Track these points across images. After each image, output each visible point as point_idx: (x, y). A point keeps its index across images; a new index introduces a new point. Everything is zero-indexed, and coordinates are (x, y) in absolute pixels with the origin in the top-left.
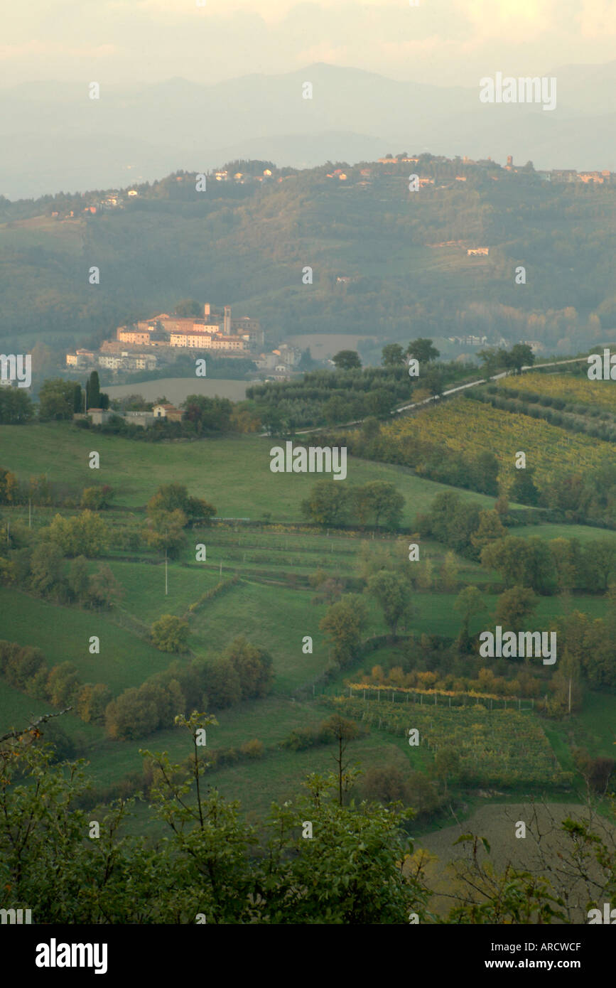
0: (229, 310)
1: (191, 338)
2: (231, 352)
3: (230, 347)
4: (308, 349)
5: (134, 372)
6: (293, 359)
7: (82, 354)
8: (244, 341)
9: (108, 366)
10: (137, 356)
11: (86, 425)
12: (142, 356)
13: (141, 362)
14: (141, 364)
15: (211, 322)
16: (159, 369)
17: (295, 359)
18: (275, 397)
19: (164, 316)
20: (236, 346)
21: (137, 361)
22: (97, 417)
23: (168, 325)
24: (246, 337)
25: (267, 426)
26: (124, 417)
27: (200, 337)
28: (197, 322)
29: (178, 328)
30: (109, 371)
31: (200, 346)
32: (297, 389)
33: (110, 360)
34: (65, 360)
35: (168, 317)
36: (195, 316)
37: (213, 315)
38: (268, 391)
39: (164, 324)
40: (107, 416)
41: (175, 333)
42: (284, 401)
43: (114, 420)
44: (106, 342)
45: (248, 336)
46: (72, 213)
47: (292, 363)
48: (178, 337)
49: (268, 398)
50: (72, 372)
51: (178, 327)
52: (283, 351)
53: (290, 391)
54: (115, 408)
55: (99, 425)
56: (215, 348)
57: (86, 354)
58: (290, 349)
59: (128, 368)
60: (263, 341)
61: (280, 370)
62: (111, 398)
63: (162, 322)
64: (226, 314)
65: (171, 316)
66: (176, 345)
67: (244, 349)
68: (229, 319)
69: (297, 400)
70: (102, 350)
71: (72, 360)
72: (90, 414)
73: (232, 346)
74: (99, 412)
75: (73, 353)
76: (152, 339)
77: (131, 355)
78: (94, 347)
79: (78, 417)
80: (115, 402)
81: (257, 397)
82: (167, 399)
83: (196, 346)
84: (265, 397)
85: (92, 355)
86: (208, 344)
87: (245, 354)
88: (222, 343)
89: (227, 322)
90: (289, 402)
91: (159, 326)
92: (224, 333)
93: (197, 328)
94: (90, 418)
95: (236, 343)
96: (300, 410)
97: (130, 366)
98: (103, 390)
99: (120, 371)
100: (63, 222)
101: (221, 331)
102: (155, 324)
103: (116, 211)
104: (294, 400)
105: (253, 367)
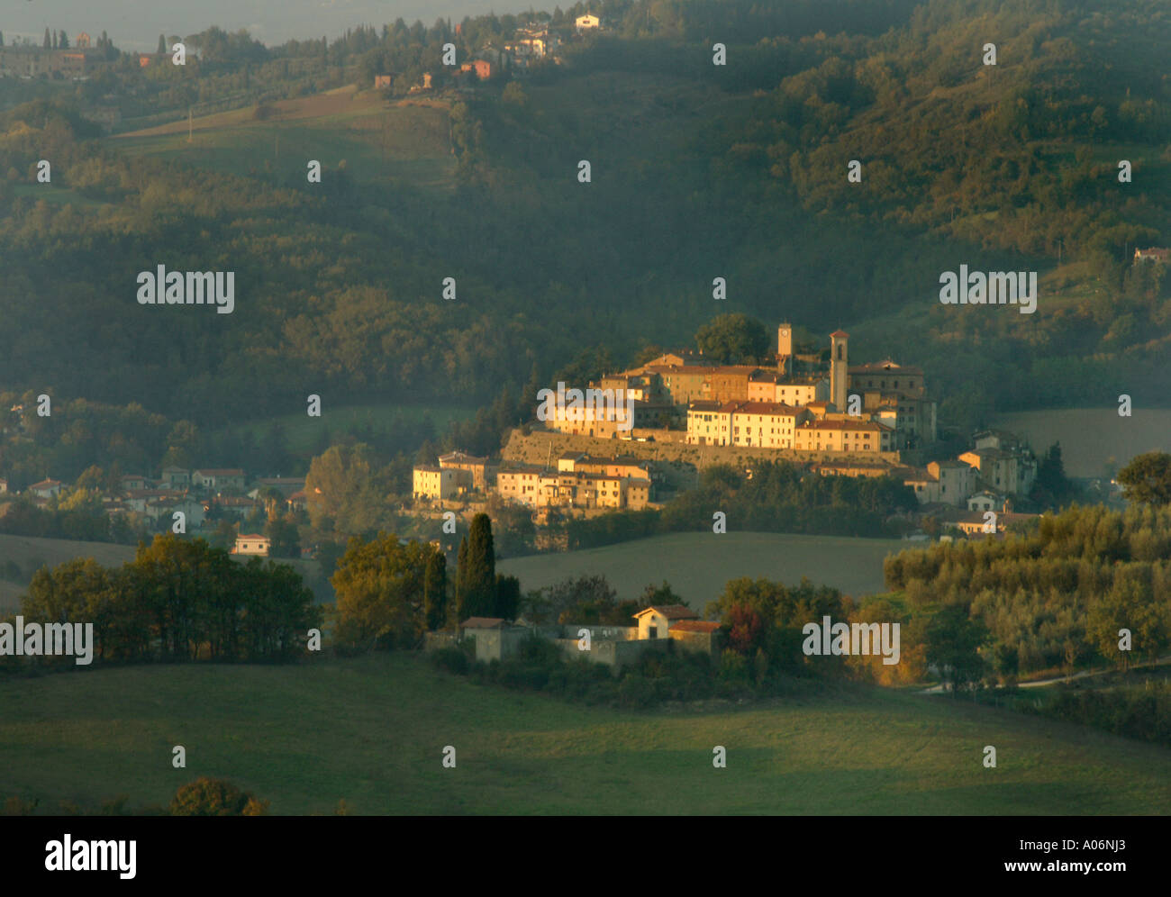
0: (843, 342)
1: (742, 420)
2: (849, 461)
3: (846, 447)
4: (1056, 451)
5: (589, 515)
6: (1014, 475)
7: (452, 466)
8: (882, 427)
9: (523, 498)
10: (598, 469)
11: (459, 662)
12: (611, 470)
13: (611, 487)
14: (608, 495)
15: (795, 374)
16: (657, 507)
17: (1022, 477)
18: (964, 584)
19: (671, 360)
20: (862, 442)
21: (599, 483)
22: (488, 642)
23: (680, 386)
24: (889, 416)
25: (941, 665)
26: (559, 641)
27: (767, 418)
28: (757, 376)
29: (707, 392)
30: (524, 514)
31: (766, 444)
32: (1022, 561)
33: (527, 482)
34: (407, 485)
35: (679, 362)
36: (751, 358)
37: (800, 357)
38: (944, 567)
39: (669, 382)
40: (515, 637)
41: (701, 406)
42: (987, 594)
43: (534, 650)
44: (515, 432)
45: (894, 415)
46: (427, 78)
47: (1013, 488)
48: (708, 419)
49: (945, 588)
50: (426, 516)
51: (706, 389)
52: (987, 456)
53: (1004, 567)
54: (536, 617)
55: (494, 663)
56: (805, 447)
57: (465, 467)
58: (1005, 448)
59: (575, 506)
60: (934, 427)
61: (981, 507)
62: (524, 590)
63: (664, 376)
64: (834, 353)
65: (688, 359)
66: (702, 440)
67: (884, 449)
68: (842, 366)
69: (1022, 592)
70: (507, 454)
71: (426, 483)
72: (469, 633)
73: (851, 442)
74: (494, 628)
75: (432, 465)
76: (639, 423)
77: (584, 468)
78: (487, 447)
79: (440, 640)
80: (535, 599)
81: (914, 584)
82: (674, 592)
83: (755, 442)
84: (936, 583)
85: (481, 467)
86: (786, 436)
87: (885, 464)
88: (825, 433)
89: (838, 373)
90: (999, 600)
91: (657, 389)
92: (831, 408)
93: (759, 391)
94: (470, 644)
95: (861, 434)
96: (1029, 619)
97: (583, 497)
98: (504, 568)
99: (554, 513)
100: (402, 103)
101: (822, 399)
102: (647, 381)
103: (543, 74)
104: (1014, 592)
105: (908, 500)
